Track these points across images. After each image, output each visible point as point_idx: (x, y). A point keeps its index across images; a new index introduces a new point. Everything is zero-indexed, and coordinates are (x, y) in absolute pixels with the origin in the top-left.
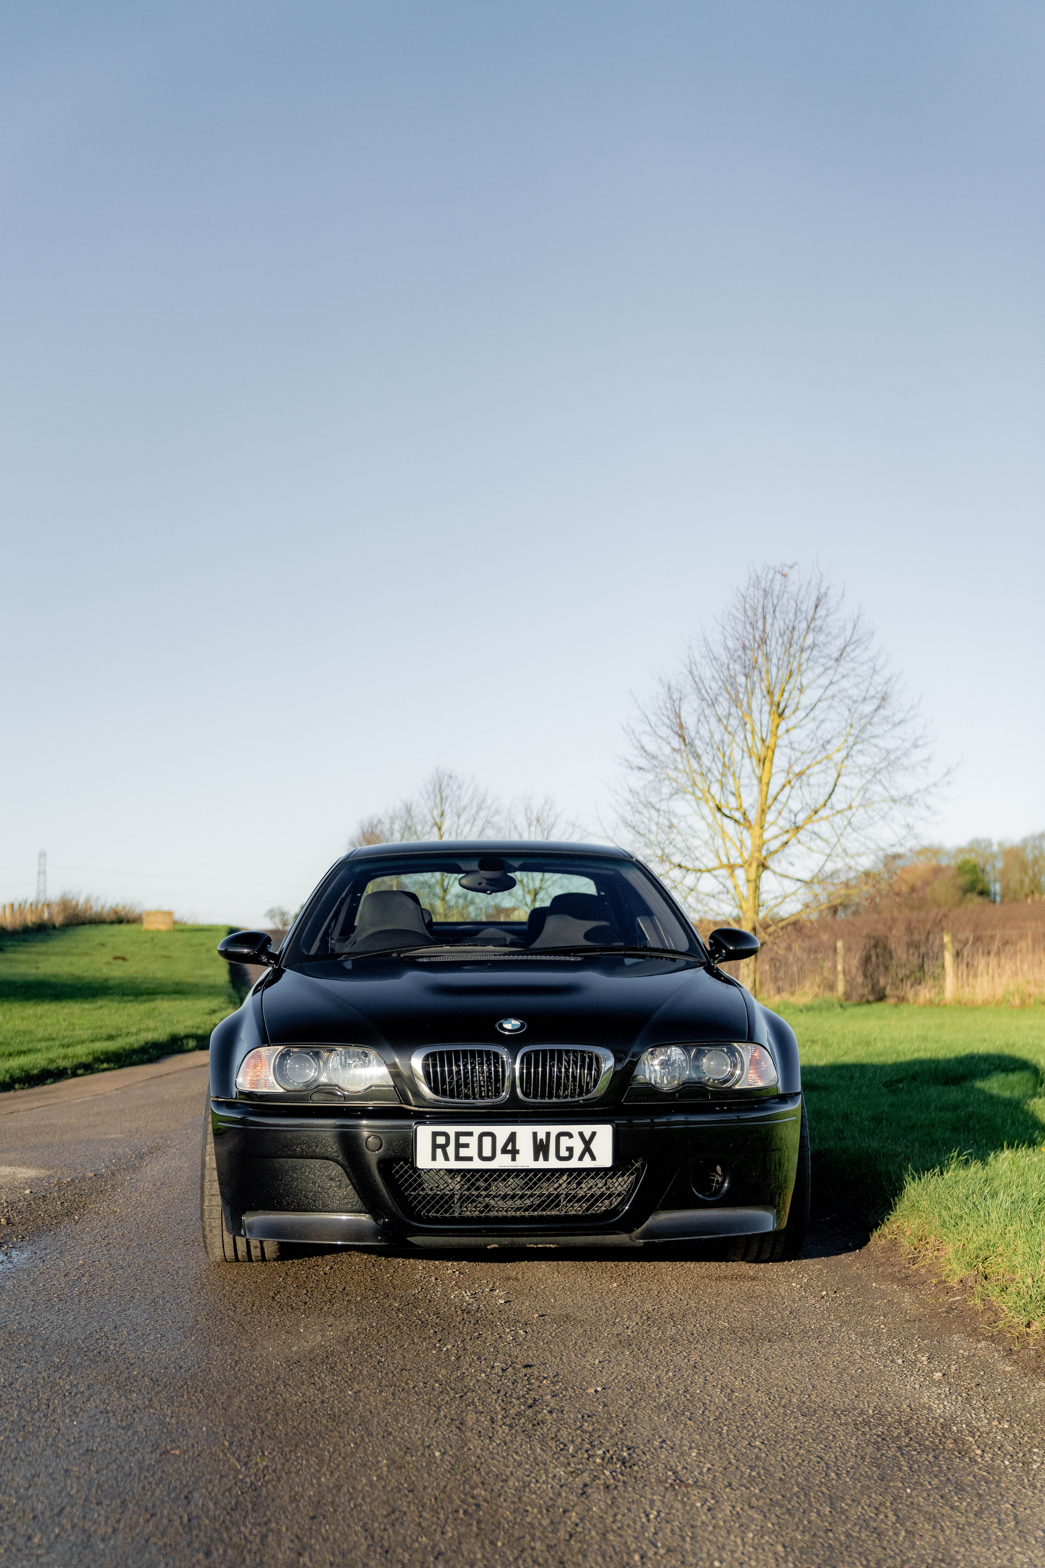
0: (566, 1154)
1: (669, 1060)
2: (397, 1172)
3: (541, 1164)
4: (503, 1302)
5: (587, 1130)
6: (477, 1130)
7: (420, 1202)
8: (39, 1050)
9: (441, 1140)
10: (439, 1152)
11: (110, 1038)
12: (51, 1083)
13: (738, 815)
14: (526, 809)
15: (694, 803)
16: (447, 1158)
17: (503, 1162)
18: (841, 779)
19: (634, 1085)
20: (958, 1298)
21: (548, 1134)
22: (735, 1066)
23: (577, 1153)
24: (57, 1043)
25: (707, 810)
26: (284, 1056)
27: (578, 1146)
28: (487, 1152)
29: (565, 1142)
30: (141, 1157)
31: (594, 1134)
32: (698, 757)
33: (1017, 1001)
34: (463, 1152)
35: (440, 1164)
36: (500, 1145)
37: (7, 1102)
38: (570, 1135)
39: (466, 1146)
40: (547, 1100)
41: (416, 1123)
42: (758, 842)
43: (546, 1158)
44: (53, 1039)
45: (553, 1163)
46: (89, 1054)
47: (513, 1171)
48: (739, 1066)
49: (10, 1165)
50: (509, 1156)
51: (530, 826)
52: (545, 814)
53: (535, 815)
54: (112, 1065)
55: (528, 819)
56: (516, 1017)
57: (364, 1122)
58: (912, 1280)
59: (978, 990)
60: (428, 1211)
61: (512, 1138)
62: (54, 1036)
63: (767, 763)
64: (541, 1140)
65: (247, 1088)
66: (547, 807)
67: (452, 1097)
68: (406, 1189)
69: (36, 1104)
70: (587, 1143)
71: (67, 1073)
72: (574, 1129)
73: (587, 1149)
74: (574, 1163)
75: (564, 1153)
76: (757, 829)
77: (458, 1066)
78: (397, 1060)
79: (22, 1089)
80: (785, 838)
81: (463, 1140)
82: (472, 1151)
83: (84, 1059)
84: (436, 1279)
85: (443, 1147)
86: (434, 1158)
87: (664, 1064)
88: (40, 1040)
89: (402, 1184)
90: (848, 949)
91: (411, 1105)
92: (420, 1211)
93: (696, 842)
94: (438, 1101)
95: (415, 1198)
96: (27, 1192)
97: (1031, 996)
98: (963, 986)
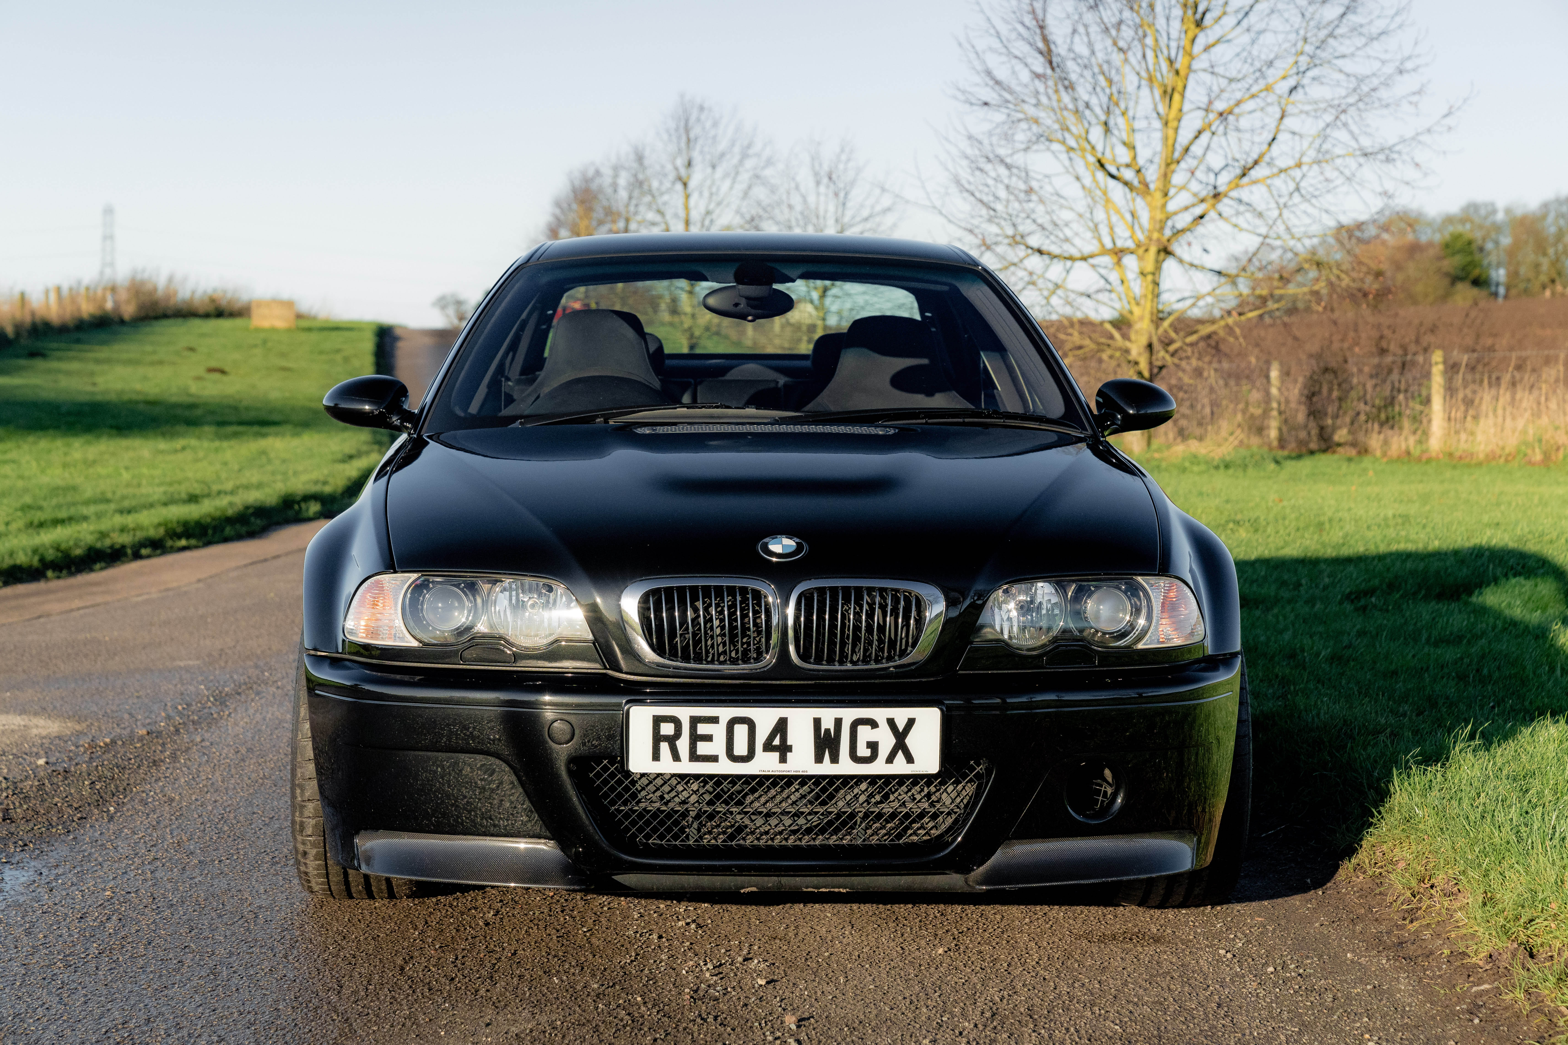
0: (867, 753)
1: (1032, 602)
2: (598, 775)
3: (827, 768)
4: (762, 982)
5: (901, 715)
6: (726, 713)
7: (634, 823)
8: (85, 518)
9: (667, 729)
10: (664, 747)
11: (193, 499)
12: (102, 569)
13: (1128, 174)
14: (813, 159)
15: (1064, 157)
16: (676, 757)
17: (765, 764)
18: (1286, 121)
19: (977, 642)
20: (1486, 986)
21: (838, 722)
22: (1137, 611)
23: (884, 751)
24: (113, 506)
25: (1083, 167)
26: (418, 589)
27: (886, 741)
28: (741, 748)
29: (865, 734)
30: (221, 700)
31: (911, 722)
32: (1070, 86)
33: (1538, 457)
34: (703, 748)
35: (667, 766)
36: (761, 737)
37: (33, 600)
38: (873, 724)
39: (708, 738)
40: (837, 667)
41: (628, 702)
42: (1159, 216)
43: (835, 759)
44: (108, 501)
45: (846, 767)
46: (159, 525)
47: (782, 777)
48: (1144, 612)
49: (23, 712)
50: (776, 755)
51: (818, 183)
52: (841, 166)
53: (826, 167)
54: (193, 542)
55: (816, 174)
56: (790, 534)
57: (547, 698)
58: (1411, 949)
59: (1480, 437)
60: (647, 837)
61: (781, 726)
62: (109, 495)
63: (1177, 97)
64: (827, 731)
65: (362, 638)
66: (844, 157)
67: (686, 658)
68: (613, 803)
69: (77, 603)
70: (901, 737)
71: (125, 554)
72: (880, 714)
73: (900, 745)
74: (879, 768)
75: (863, 751)
76: (1158, 195)
77: (696, 610)
78: (599, 600)
79: (59, 578)
80: (1198, 211)
81: (702, 729)
82: (717, 747)
83: (152, 533)
84: (660, 937)
85: (672, 740)
86: (656, 757)
87: (1025, 608)
88: (87, 503)
89: (606, 795)
90: (1286, 373)
91: (620, 671)
92: (634, 836)
93: (1066, 215)
94: (664, 666)
95: (627, 816)
96: (41, 762)
97: (1558, 449)
98: (1457, 432)
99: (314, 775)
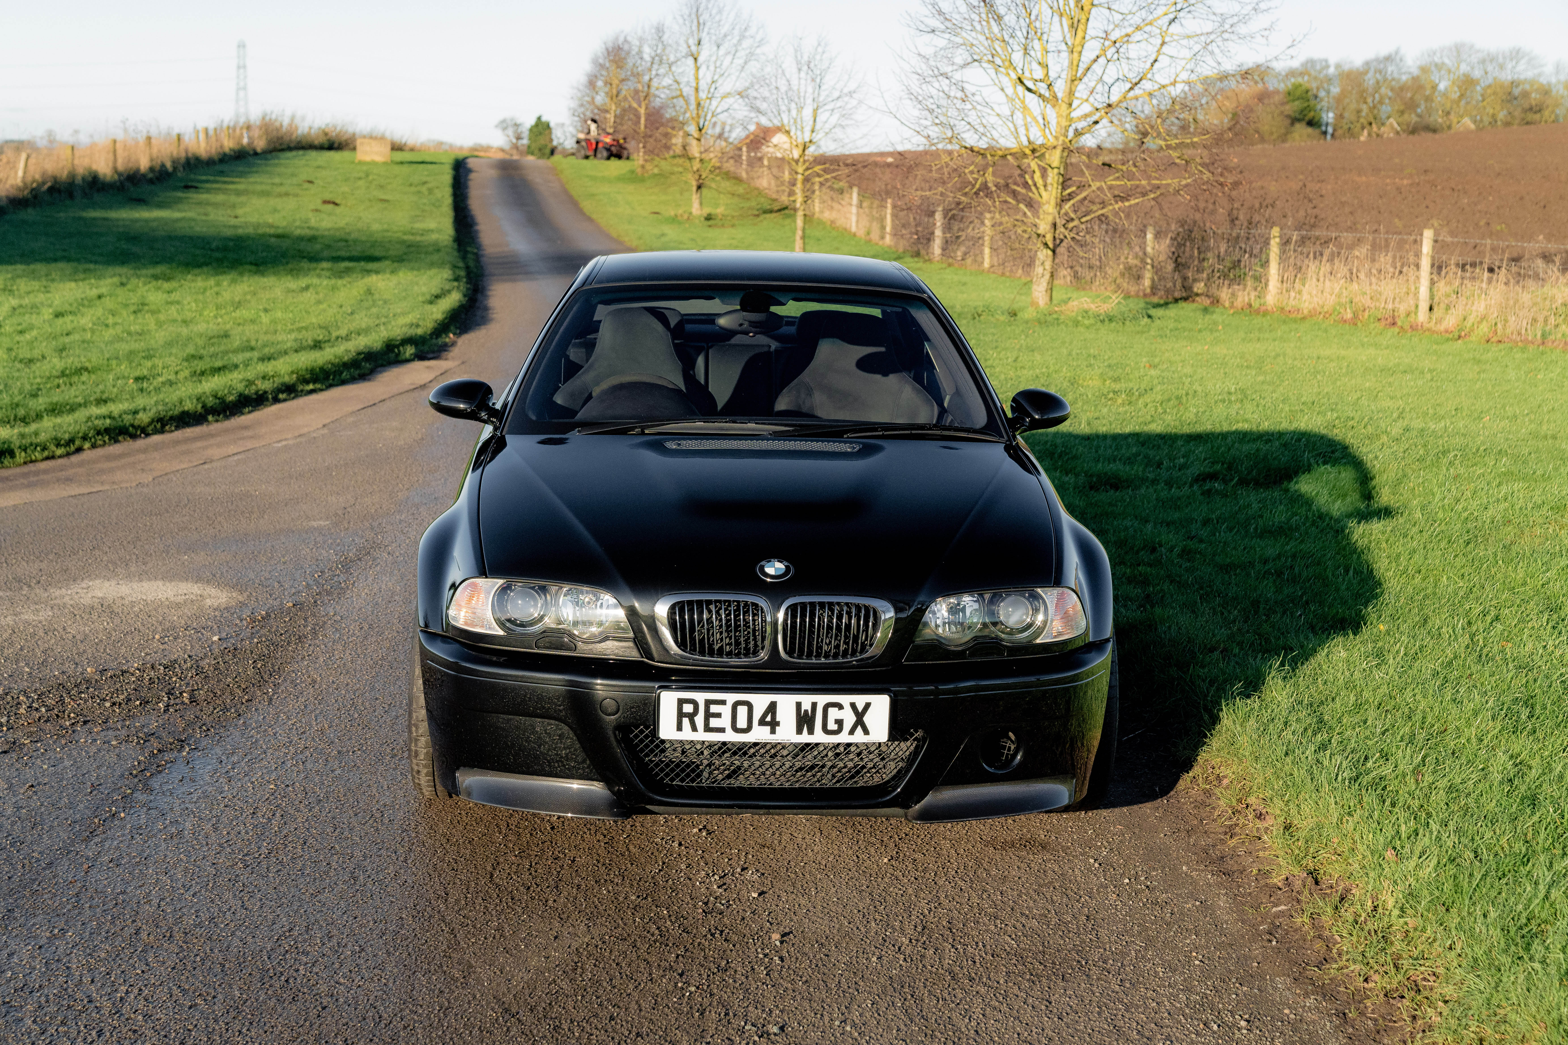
0: (835, 727)
1: (959, 604)
2: (636, 736)
3: (805, 738)
4: (755, 895)
5: (860, 700)
6: (731, 698)
7: (662, 770)
8: (236, 366)
9: (688, 708)
10: (686, 721)
11: (317, 345)
12: (250, 412)
13: (1042, 88)
14: (796, 51)
15: (992, 72)
16: (694, 728)
17: (760, 734)
18: (1165, 49)
19: (918, 641)
20: (1282, 908)
21: (814, 705)
22: (1036, 611)
23: (847, 726)
24: (256, 354)
25: (1008, 83)
26: (504, 590)
27: (849, 718)
28: (742, 723)
29: (833, 713)
30: (347, 566)
31: (868, 706)
32: (999, 18)
33: (1349, 315)
34: (714, 723)
35: (687, 734)
36: (757, 715)
37: (199, 444)
38: (840, 707)
39: (718, 715)
40: (814, 661)
41: (660, 687)
42: (1064, 123)
43: (811, 731)
44: (252, 349)
45: (819, 737)
46: (292, 372)
47: (772, 746)
49: (198, 579)
50: (768, 728)
51: (800, 70)
52: (818, 57)
53: (806, 58)
54: (318, 386)
55: (798, 63)
57: (599, 681)
58: (1229, 865)
59: (1305, 296)
60: (672, 780)
61: (772, 708)
62: (253, 343)
63: (1081, 27)
64: (806, 711)
65: (461, 624)
66: (820, 49)
67: (702, 653)
68: (647, 755)
69: (232, 449)
70: (859, 716)
71: (267, 399)
72: (845, 699)
73: (860, 721)
74: (843, 738)
75: (832, 726)
76: (1064, 106)
77: (710, 611)
78: (637, 604)
79: (217, 421)
80: (1095, 118)
81: (714, 709)
82: (725, 721)
83: (287, 379)
84: (680, 844)
85: (691, 717)
86: (679, 728)
87: (953, 610)
88: (236, 351)
89: (642, 750)
90: (1158, 235)
91: (654, 660)
92: (662, 779)
93: (993, 119)
94: (686, 658)
95: (657, 765)
96: (216, 638)
97: (1364, 310)
98: (1288, 291)
99: (426, 718)
